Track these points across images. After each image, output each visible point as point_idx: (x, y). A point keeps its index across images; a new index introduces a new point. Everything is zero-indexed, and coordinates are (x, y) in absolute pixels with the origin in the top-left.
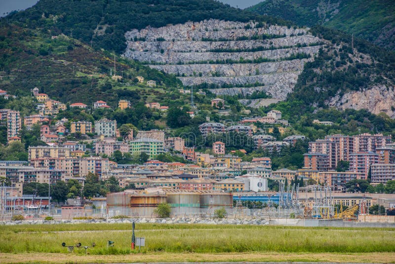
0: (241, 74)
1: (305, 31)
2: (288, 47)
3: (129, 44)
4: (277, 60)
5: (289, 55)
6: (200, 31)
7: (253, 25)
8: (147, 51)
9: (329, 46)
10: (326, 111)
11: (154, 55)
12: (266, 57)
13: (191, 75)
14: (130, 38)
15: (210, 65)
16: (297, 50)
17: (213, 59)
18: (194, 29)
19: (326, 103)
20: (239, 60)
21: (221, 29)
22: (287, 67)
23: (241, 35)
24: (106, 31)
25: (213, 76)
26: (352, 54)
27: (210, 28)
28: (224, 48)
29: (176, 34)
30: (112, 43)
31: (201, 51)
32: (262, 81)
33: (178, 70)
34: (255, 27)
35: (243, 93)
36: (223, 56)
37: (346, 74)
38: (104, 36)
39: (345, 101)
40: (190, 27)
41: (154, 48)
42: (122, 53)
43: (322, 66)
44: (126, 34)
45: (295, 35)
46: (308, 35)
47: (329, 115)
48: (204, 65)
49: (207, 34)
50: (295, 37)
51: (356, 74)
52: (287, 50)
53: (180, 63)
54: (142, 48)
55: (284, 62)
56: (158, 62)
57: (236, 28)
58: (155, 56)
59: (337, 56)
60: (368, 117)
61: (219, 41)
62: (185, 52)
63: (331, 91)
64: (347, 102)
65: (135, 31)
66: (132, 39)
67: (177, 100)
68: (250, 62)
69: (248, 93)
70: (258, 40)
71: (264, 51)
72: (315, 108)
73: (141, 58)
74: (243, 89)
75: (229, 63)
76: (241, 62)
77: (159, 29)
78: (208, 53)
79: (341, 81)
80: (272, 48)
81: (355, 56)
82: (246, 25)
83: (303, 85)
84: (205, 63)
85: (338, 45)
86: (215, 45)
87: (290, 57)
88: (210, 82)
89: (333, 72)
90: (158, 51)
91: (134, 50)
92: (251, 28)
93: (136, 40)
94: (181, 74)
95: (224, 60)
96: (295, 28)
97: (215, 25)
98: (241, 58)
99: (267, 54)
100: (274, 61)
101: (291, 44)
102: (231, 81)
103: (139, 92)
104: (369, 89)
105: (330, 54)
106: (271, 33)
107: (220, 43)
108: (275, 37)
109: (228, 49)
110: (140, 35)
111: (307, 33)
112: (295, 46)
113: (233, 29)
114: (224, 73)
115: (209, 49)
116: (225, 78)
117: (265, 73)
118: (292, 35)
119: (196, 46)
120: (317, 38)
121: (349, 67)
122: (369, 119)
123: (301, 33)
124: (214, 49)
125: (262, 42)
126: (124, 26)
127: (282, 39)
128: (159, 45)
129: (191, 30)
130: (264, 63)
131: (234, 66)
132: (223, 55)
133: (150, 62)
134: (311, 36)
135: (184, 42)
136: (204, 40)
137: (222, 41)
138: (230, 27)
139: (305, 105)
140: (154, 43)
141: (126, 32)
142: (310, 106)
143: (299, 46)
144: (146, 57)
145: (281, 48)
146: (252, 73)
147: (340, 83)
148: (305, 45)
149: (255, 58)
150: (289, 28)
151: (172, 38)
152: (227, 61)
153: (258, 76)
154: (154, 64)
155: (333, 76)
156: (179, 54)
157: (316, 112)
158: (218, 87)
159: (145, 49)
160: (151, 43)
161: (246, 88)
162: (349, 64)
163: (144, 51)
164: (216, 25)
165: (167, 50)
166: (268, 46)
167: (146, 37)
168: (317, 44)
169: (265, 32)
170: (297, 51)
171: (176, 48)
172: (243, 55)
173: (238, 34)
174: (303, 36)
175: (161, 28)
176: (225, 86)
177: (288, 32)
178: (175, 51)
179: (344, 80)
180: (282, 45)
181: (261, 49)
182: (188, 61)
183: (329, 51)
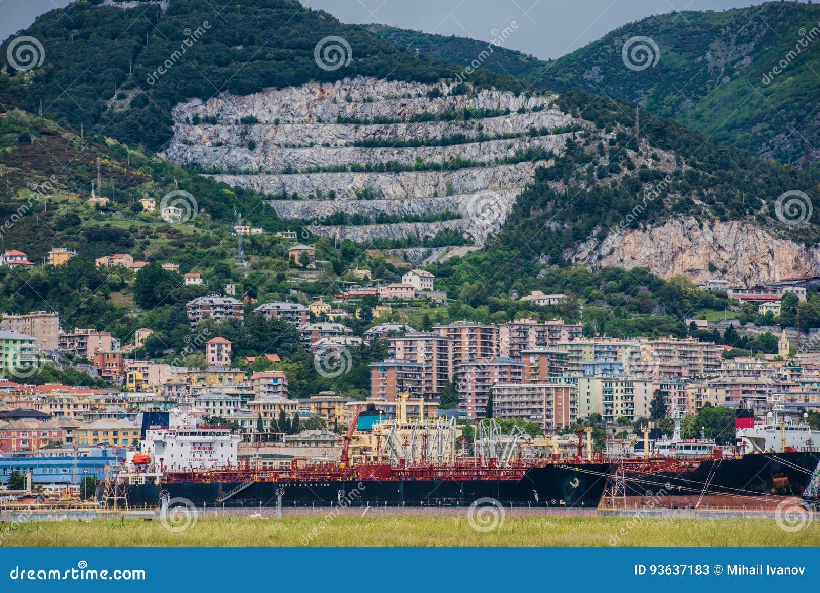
0: (418, 194)
1: (546, 102)
2: (511, 137)
3: (181, 130)
4: (489, 164)
5: (512, 153)
6: (335, 101)
7: (446, 90)
8: (219, 145)
9: (589, 135)
10: (564, 272)
11: (233, 152)
12: (469, 157)
13: (311, 197)
14: (183, 117)
15: (352, 174)
16: (529, 141)
17: (359, 161)
18: (322, 99)
19: (567, 255)
20: (413, 163)
21: (380, 97)
22: (507, 178)
23: (420, 111)
24: (133, 104)
25: (360, 197)
26: (636, 150)
27: (355, 95)
28: (385, 137)
29: (284, 110)
30: (141, 128)
31: (336, 145)
32: (456, 208)
33: (284, 185)
34: (449, 94)
35: (418, 233)
36: (381, 156)
37: (616, 194)
38: (128, 113)
39: (608, 250)
40: (312, 92)
41: (236, 139)
42: (161, 151)
43: (570, 175)
44: (177, 109)
45: (528, 110)
46: (552, 111)
47: (568, 282)
48: (339, 174)
49: (349, 109)
50: (526, 115)
51: (637, 195)
52: (509, 141)
53: (288, 171)
54: (210, 138)
55: (502, 168)
56: (243, 168)
57: (409, 96)
58: (235, 156)
59: (603, 154)
60: (648, 285)
61: (375, 123)
62: (300, 146)
63: (579, 231)
64: (612, 252)
65: (196, 102)
66: (187, 119)
67: (214, 248)
68: (436, 168)
69: (428, 233)
70: (454, 121)
71: (465, 146)
72: (543, 267)
73: (206, 161)
74: (419, 225)
75: (393, 171)
76: (417, 169)
77: (247, 97)
78: (350, 149)
79: (603, 209)
80: (482, 139)
81: (641, 154)
82: (431, 88)
83: (523, 216)
84: (343, 169)
85: (609, 131)
86: (364, 132)
87: (514, 158)
88: (352, 212)
89: (588, 190)
90: (242, 146)
91: (190, 144)
92: (441, 95)
93: (196, 121)
94: (291, 193)
95: (382, 164)
96: (528, 96)
97: (367, 90)
98: (418, 160)
99: (470, 152)
100: (483, 165)
101: (519, 130)
102: (395, 209)
103: (136, 231)
104: (658, 226)
105: (587, 151)
106: (481, 106)
107: (375, 127)
108: (489, 114)
109: (391, 141)
110: (205, 110)
111: (550, 106)
112: (527, 134)
113: (404, 97)
114: (381, 192)
115: (353, 141)
116: (384, 202)
117: (466, 191)
118: (521, 111)
119: (324, 134)
120: (569, 116)
121: (624, 178)
122: (650, 289)
123: (539, 105)
124: (362, 139)
125: (463, 126)
126: (173, 91)
127: (500, 119)
128: (246, 133)
129: (315, 101)
130: (464, 170)
131: (402, 177)
132: (381, 153)
133: (225, 168)
134: (557, 112)
135: (299, 126)
136: (341, 121)
137: (380, 123)
138: (398, 94)
139: (522, 260)
140: (236, 127)
141: (174, 104)
142: (532, 261)
143: (533, 133)
144: (217, 158)
145: (498, 137)
146: (441, 192)
147: (600, 213)
148: (544, 132)
149: (447, 160)
150: (517, 95)
151: (273, 118)
152: (388, 165)
153: (450, 198)
154: (234, 173)
155: (587, 197)
156: (288, 150)
157: (543, 274)
158: (367, 222)
159: (215, 141)
160: (228, 127)
161: (425, 224)
162: (626, 171)
163: (213, 145)
164: (370, 89)
165: (262, 143)
166: (473, 133)
167: (218, 115)
168: (568, 129)
169: (471, 104)
170: (528, 145)
171: (282, 139)
172: (422, 152)
173: (415, 107)
174: (542, 112)
175: (252, 95)
176: (382, 219)
177: (514, 103)
178: (279, 145)
179: (609, 207)
180: (501, 131)
181: (459, 140)
182: (306, 166)
183: (587, 144)
